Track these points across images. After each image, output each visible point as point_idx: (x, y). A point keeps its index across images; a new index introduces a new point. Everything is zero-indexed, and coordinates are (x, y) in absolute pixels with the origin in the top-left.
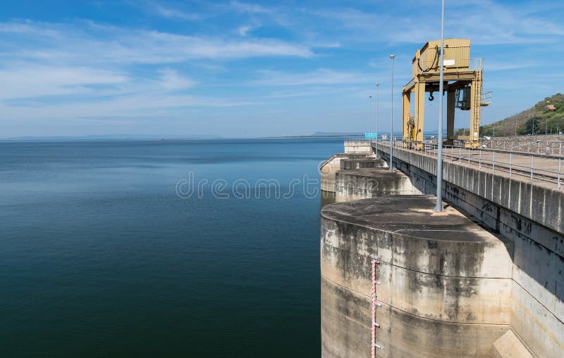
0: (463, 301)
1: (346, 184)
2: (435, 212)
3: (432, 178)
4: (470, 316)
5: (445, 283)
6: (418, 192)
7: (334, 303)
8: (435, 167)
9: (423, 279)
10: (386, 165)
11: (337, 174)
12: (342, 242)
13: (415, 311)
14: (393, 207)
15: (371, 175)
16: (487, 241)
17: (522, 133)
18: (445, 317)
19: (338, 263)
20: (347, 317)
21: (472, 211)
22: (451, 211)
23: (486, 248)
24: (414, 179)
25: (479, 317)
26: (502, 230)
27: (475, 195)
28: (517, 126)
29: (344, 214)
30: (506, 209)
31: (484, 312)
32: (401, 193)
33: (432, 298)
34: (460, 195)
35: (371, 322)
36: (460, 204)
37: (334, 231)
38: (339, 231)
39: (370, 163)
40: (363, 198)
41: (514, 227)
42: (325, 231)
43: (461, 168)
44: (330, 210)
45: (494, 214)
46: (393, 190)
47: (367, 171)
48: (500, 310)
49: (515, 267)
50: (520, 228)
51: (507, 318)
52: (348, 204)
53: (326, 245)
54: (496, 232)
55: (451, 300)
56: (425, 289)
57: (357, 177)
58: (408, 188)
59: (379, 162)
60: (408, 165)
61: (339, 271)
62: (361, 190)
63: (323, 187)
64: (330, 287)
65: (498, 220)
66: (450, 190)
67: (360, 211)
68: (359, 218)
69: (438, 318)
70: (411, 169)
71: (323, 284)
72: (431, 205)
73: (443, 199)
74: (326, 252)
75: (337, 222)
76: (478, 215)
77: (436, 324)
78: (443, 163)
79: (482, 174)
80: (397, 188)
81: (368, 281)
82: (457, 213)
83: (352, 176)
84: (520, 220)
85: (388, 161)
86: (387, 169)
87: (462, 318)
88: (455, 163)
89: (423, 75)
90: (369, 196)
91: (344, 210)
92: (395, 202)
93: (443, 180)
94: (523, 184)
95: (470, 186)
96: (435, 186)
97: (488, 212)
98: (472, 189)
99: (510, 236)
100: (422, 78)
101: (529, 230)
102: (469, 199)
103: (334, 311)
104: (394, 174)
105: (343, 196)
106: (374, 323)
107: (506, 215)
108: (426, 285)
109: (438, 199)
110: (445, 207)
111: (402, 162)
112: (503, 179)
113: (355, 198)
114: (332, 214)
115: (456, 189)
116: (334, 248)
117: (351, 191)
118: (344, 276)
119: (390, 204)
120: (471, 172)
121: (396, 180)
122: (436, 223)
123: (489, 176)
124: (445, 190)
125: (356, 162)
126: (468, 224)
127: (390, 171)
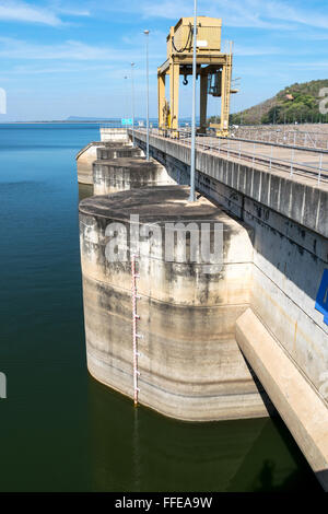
0: (212, 286)
1: (104, 176)
2: (189, 203)
3: (187, 167)
4: (218, 300)
5: (197, 271)
6: (174, 183)
7: (96, 300)
8: (189, 157)
9: (178, 268)
10: (143, 154)
11: (94, 165)
12: (102, 238)
13: (172, 299)
14: (150, 198)
15: (128, 165)
16: (233, 229)
17: (265, 123)
18: (197, 303)
19: (98, 259)
20: (110, 313)
21: (221, 200)
22: (203, 201)
23: (232, 236)
24: (170, 169)
25: (225, 299)
26: (246, 217)
27: (223, 184)
28: (261, 114)
29: (102, 208)
30: (249, 198)
31: (229, 295)
32: (158, 184)
33: (186, 286)
34: (211, 185)
35: (132, 315)
36: (211, 193)
37: (93, 227)
38: (99, 226)
39: (127, 153)
40: (121, 190)
41: (256, 214)
42: (84, 227)
43: (212, 157)
44: (88, 204)
45: (239, 203)
46: (150, 181)
47: (125, 162)
48: (242, 292)
49: (255, 251)
50: (260, 215)
51: (247, 298)
52: (106, 197)
53: (85, 242)
54: (240, 220)
55: (202, 286)
56: (180, 278)
57: (115, 167)
58: (164, 178)
59: (136, 151)
60: (164, 154)
61: (100, 268)
62: (119, 182)
63: (81, 179)
64: (91, 284)
65: (242, 209)
66: (202, 180)
67: (118, 205)
68: (118, 211)
69: (191, 304)
70: (168, 159)
71: (84, 282)
72: (185, 195)
73: (197, 189)
74: (86, 249)
75: (96, 217)
76: (226, 205)
77: (190, 310)
78: (196, 152)
79: (230, 163)
80: (154, 179)
81: (128, 275)
82: (208, 202)
83: (109, 166)
84: (261, 208)
85: (145, 150)
86: (144, 158)
87: (211, 302)
88: (207, 152)
89: (177, 56)
90: (127, 188)
91: (102, 204)
92: (152, 194)
93: (196, 170)
94: (263, 173)
95: (219, 175)
96: (189, 176)
97: (236, 202)
98: (221, 179)
99: (252, 223)
100: (176, 59)
101: (267, 217)
102: (218, 188)
103: (97, 308)
104: (151, 164)
105: (101, 189)
106: (135, 315)
107: (249, 203)
108: (180, 274)
109: (191, 189)
110: (198, 197)
111: (159, 151)
112: (247, 168)
113: (114, 190)
114: (90, 208)
115: (208, 179)
116: (94, 245)
117: (110, 183)
118: (105, 273)
119: (148, 196)
120: (220, 161)
121: (153, 170)
122: (189, 214)
123: (236, 165)
124: (197, 180)
125: (113, 151)
126: (218, 213)
127: (147, 161)
